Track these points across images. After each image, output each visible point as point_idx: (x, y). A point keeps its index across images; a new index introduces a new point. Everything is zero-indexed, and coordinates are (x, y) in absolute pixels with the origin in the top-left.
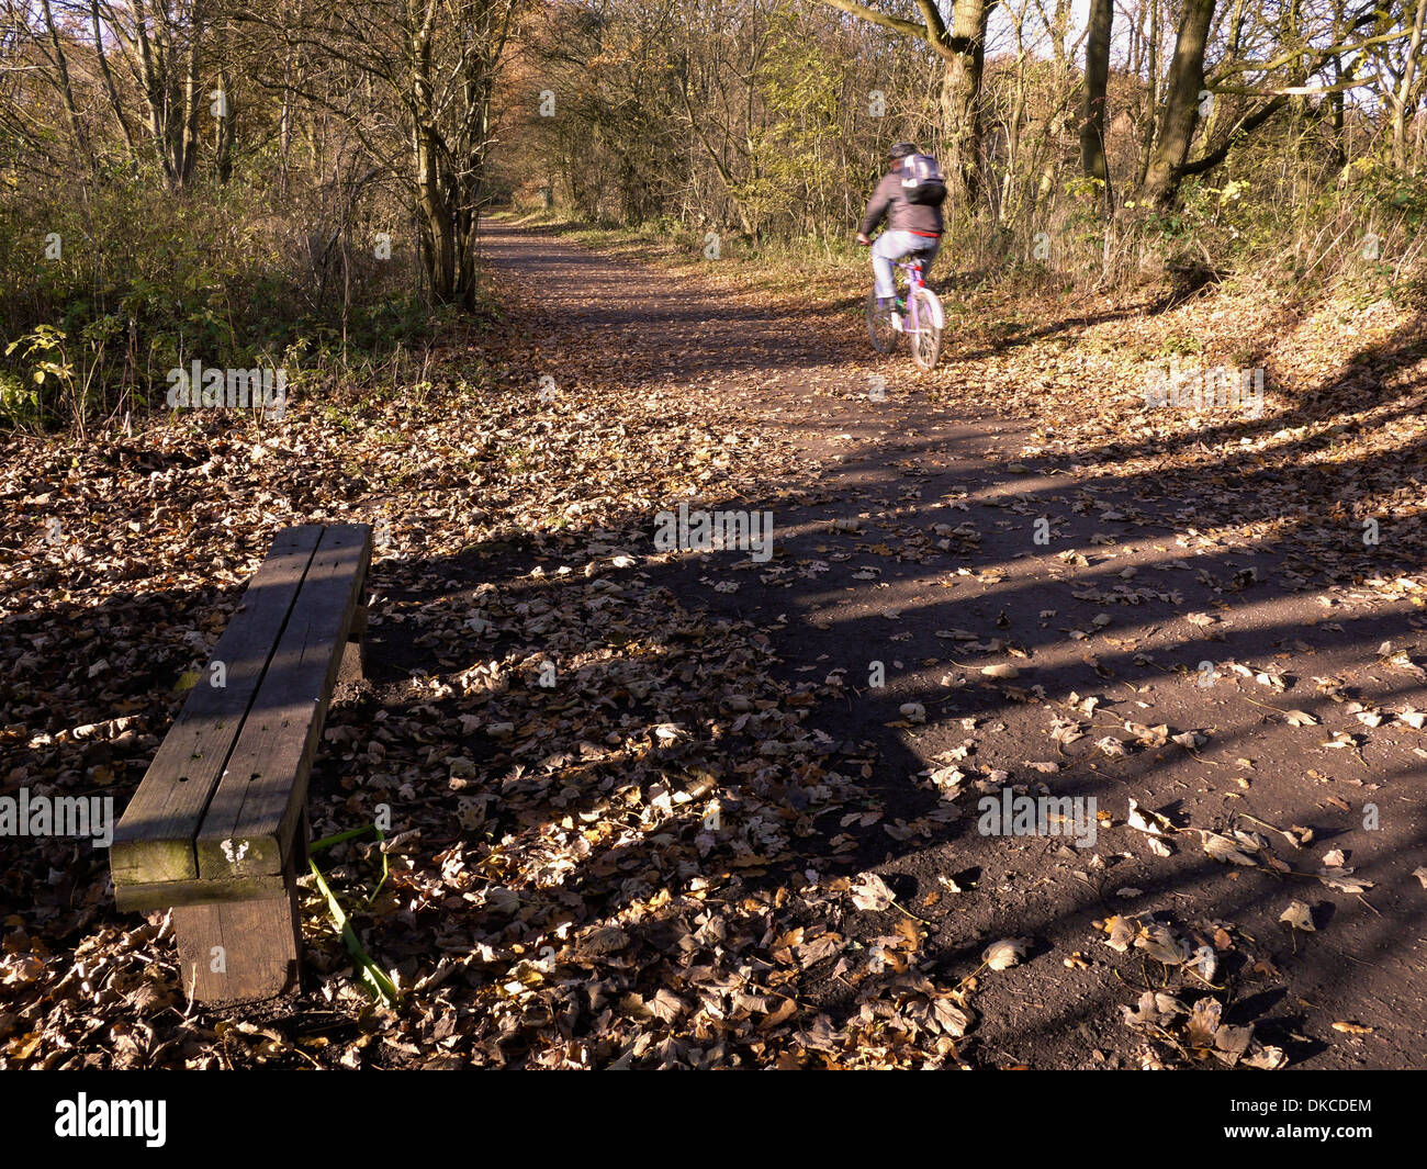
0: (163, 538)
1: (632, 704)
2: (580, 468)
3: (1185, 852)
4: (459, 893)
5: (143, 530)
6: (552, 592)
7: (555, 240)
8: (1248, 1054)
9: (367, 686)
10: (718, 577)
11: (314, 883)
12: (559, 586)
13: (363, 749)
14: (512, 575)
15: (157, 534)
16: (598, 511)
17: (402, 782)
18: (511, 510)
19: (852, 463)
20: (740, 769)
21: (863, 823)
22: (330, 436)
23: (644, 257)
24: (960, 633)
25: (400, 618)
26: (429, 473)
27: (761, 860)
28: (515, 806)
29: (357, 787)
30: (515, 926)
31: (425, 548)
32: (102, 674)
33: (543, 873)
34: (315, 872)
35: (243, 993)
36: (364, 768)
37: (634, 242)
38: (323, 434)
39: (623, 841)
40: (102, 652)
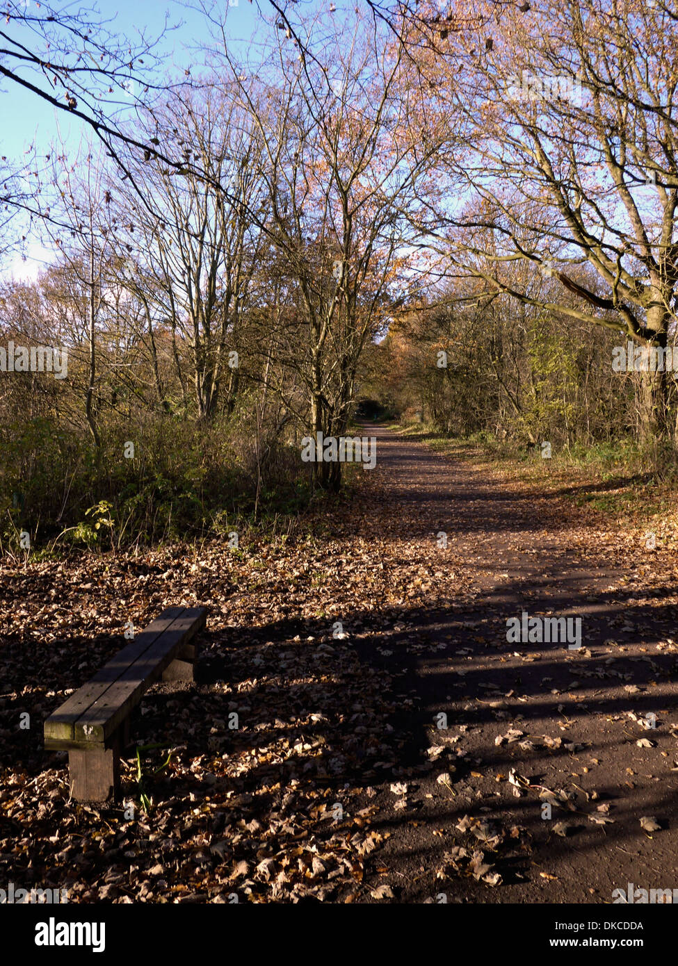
0: (134, 609)
1: (309, 705)
2: (349, 586)
3: (530, 796)
4: (193, 774)
5: (126, 604)
6: (299, 649)
7: (417, 445)
8: (484, 876)
9: (194, 684)
10: (384, 648)
11: (136, 762)
12: (306, 645)
13: (180, 712)
14: (283, 639)
15: (132, 606)
16: (345, 610)
17: (191, 727)
18: (301, 606)
19: (499, 591)
20: (341, 738)
21: (384, 767)
22: (230, 562)
23: (463, 457)
24: (491, 685)
25: (223, 655)
26: (271, 584)
27: (329, 776)
28: (236, 744)
29: (172, 728)
30: (210, 790)
31: (251, 623)
32: (84, 668)
33: (233, 771)
34: (138, 759)
35: (92, 798)
36: (178, 720)
37: (461, 447)
38: (228, 560)
39: (274, 762)
40: (86, 659)
